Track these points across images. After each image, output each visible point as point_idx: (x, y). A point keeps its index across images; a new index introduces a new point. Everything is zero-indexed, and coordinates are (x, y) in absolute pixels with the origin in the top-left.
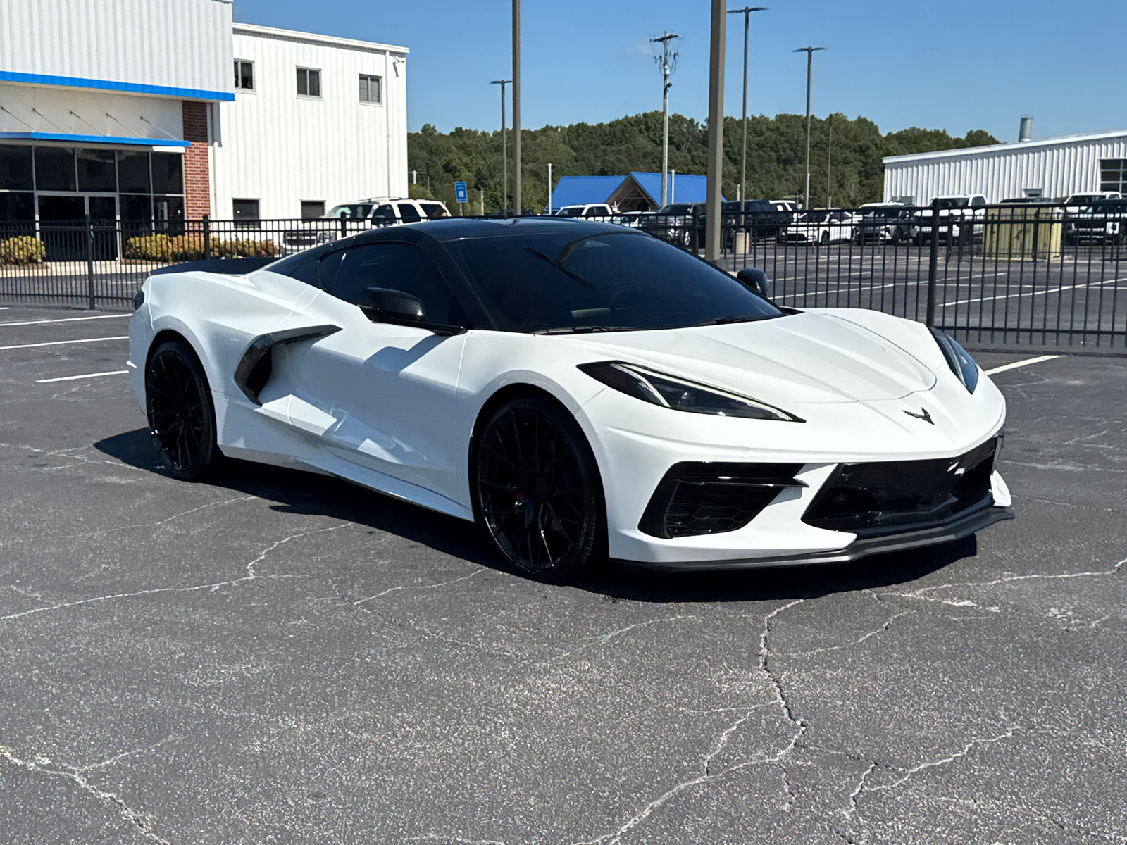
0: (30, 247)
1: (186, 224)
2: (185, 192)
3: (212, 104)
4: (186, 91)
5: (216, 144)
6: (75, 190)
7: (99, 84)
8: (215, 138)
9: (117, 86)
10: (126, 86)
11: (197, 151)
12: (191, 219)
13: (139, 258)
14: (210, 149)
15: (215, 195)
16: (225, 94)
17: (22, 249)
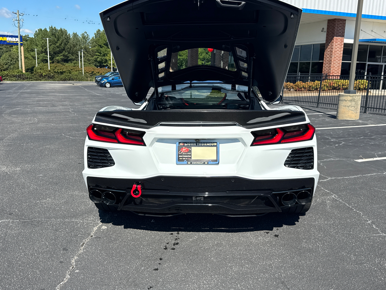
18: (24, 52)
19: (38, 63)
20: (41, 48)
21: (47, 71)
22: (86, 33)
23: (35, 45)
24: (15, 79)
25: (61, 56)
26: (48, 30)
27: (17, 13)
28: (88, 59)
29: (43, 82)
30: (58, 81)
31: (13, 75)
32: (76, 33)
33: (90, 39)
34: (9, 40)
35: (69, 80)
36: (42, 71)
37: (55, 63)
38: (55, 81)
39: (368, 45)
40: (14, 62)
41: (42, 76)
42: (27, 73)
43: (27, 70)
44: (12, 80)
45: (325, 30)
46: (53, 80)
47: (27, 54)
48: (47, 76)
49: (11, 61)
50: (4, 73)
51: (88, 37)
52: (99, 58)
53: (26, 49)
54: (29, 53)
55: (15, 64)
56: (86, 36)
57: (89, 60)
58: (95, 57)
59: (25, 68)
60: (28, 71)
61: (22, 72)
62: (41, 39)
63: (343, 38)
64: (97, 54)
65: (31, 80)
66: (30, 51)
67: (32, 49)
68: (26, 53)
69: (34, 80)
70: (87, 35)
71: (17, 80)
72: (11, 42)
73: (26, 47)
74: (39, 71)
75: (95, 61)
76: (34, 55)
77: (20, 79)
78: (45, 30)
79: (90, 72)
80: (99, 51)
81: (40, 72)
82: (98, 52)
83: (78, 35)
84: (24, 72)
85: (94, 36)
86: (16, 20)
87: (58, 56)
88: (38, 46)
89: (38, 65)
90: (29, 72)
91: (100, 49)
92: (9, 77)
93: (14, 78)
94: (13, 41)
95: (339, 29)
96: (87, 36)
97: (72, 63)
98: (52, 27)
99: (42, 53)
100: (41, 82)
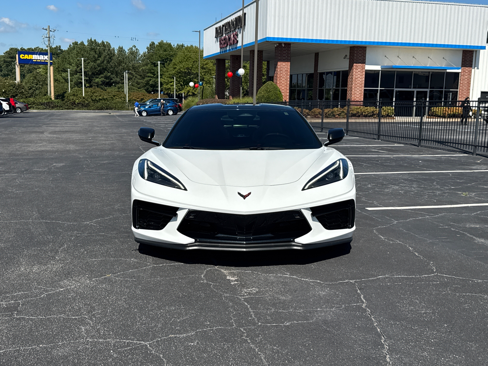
0: (388, 110)
1: (458, 102)
2: (459, 89)
3: (476, 51)
4: (463, 46)
5: (476, 68)
6: (411, 88)
7: (425, 45)
8: (476, 65)
9: (433, 45)
10: (437, 45)
11: (467, 71)
12: (460, 100)
13: (434, 116)
14: (473, 70)
15: (473, 90)
16: (481, 47)
17: (385, 111)
18: (54, 73)
19: (70, 87)
20: (76, 67)
21: (81, 98)
22: (135, 47)
23: (67, 63)
24: (42, 108)
25: (102, 77)
26: (86, 44)
27: (48, 29)
28: (137, 81)
29: (76, 111)
30: (94, 110)
31: (40, 103)
32: (122, 47)
33: (140, 54)
34: (36, 59)
35: (107, 109)
36: (75, 98)
37: (93, 87)
38: (90, 110)
39: (395, 71)
40: (40, 86)
41: (75, 104)
42: (57, 100)
43: (57, 97)
44: (39, 109)
45: (348, 57)
46: (87, 109)
47: (58, 76)
48: (80, 104)
49: (37, 85)
50: (30, 100)
51: (137, 53)
52: (151, 81)
53: (56, 68)
54: (59, 73)
55: (41, 89)
56: (134, 51)
57: (138, 83)
58: (146, 79)
59: (54, 94)
60: (58, 99)
61: (51, 99)
62: (76, 56)
63: (364, 65)
64: (149, 74)
65: (61, 108)
66: (62, 71)
67: (64, 69)
68: (55, 74)
69: (65, 109)
70: (137, 49)
71: (45, 108)
72: (38, 61)
73: (57, 67)
74: (71, 98)
75: (146, 84)
76: (65, 77)
77: (47, 107)
78: (82, 43)
79: (138, 100)
80: (152, 71)
81: (73, 100)
82: (151, 73)
83: (124, 50)
84: (53, 99)
85: (146, 50)
86: (47, 37)
87: (97, 78)
88: (72, 64)
89: (71, 90)
90: (60, 99)
91: (154, 68)
92: (35, 105)
93: (42, 106)
94: (41, 59)
95: (359, 57)
96: (136, 51)
97: (116, 87)
98: (91, 39)
99: (76, 74)
100: (74, 111)
